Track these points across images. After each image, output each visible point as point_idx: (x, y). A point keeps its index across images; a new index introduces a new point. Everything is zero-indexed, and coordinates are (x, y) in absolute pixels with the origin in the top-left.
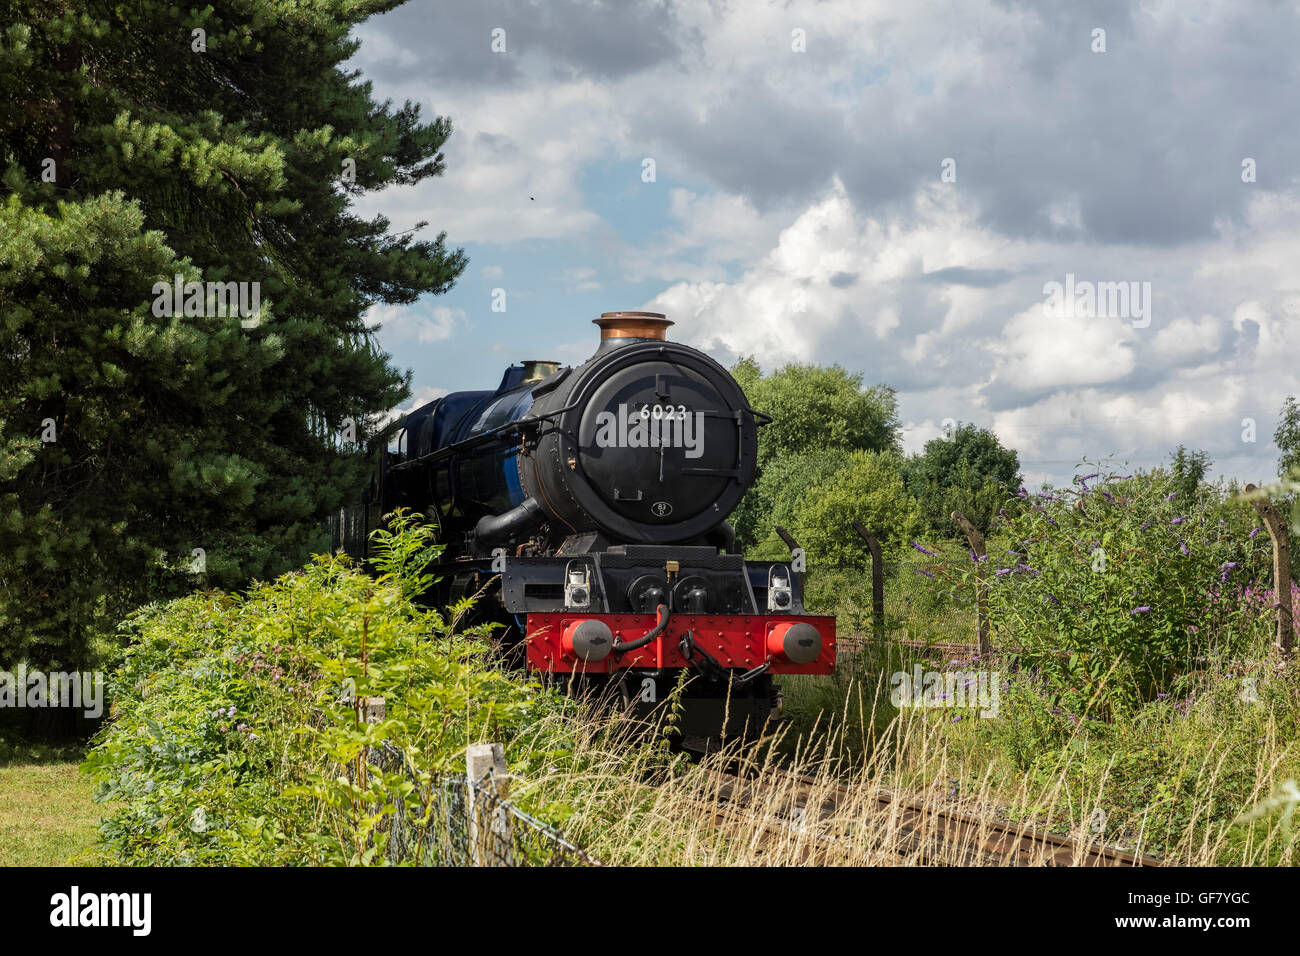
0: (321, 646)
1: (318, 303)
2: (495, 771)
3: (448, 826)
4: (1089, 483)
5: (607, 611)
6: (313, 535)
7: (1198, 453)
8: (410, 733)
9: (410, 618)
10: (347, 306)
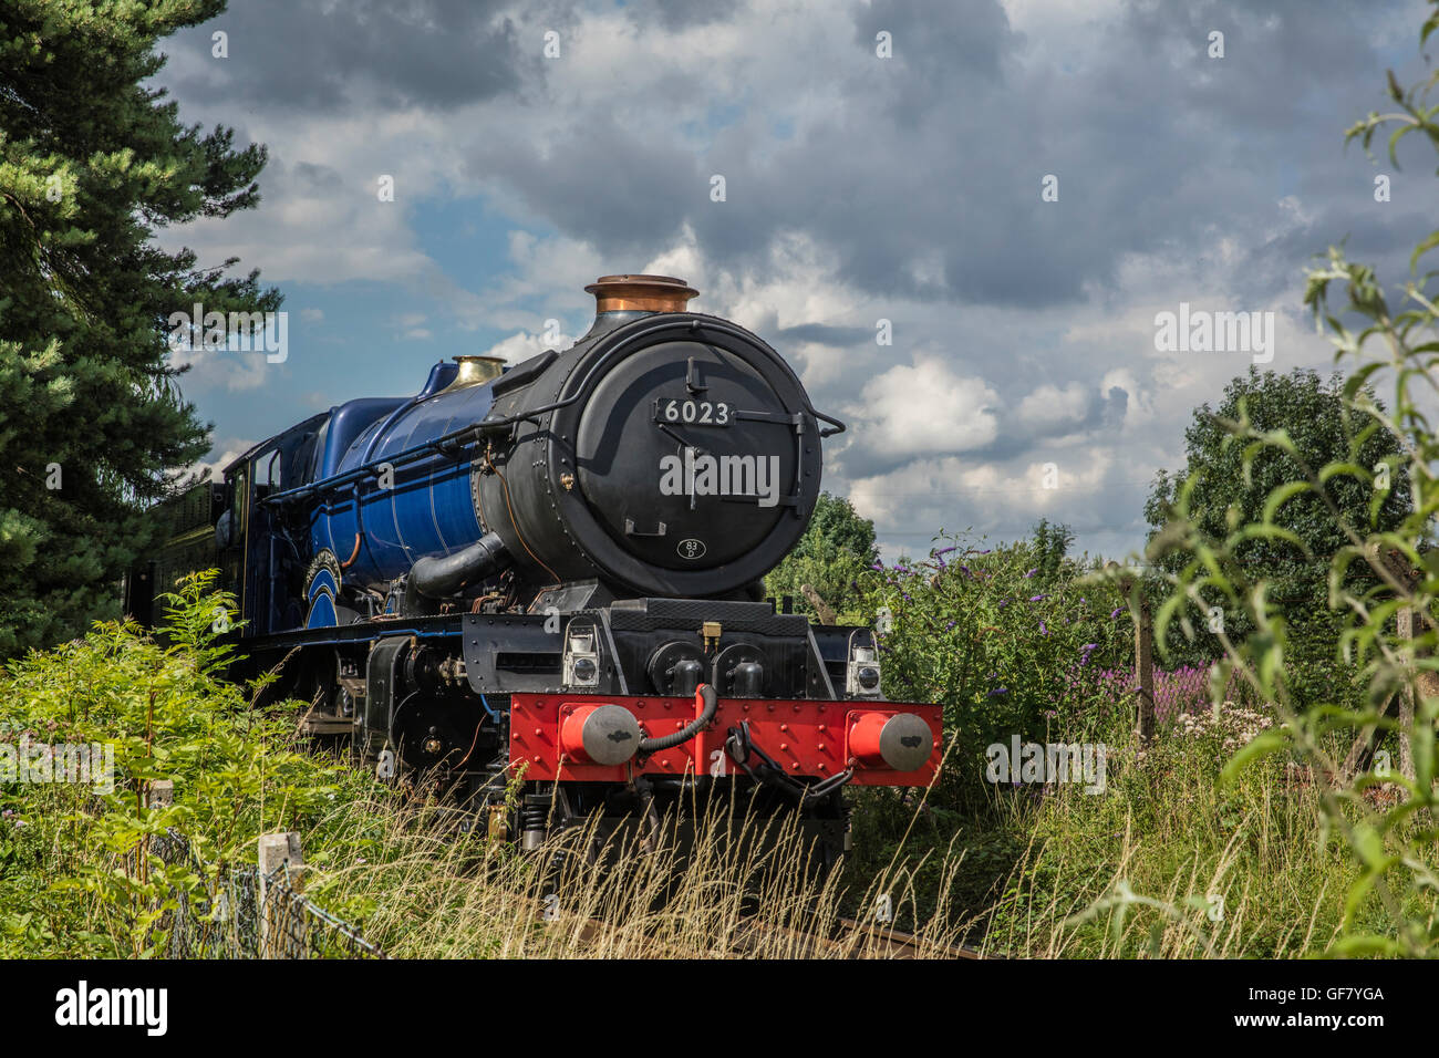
0: (104, 723)
1: (112, 343)
2: (290, 862)
3: (236, 923)
4: (946, 558)
5: (625, 691)
6: (101, 601)
7: (1060, 526)
8: (201, 820)
9: (206, 693)
10: (146, 348)
